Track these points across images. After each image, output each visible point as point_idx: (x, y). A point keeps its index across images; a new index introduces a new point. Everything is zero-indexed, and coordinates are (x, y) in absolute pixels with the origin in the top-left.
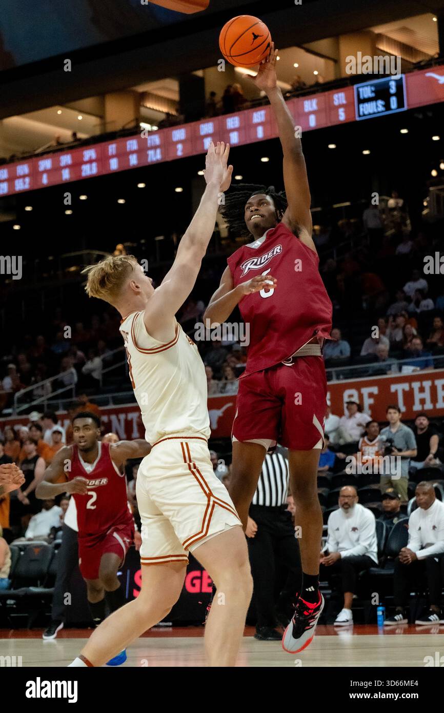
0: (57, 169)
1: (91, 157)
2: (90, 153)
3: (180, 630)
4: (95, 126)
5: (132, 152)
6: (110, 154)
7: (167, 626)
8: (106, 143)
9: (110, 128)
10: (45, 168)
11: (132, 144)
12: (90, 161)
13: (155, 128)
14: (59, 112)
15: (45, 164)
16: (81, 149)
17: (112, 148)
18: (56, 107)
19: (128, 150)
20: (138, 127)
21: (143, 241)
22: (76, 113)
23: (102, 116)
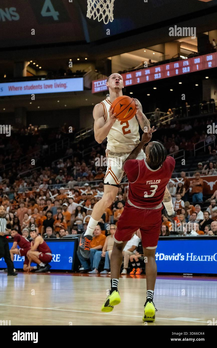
0: (144, 76)
1: (158, 71)
2: (158, 69)
3: (196, 278)
4: (160, 57)
5: (176, 68)
6: (167, 69)
7: (190, 276)
8: (165, 64)
9: (167, 58)
10: (139, 75)
11: (177, 65)
12: (158, 73)
13: (187, 58)
14: (145, 51)
15: (139, 74)
16: (154, 67)
17: (168, 67)
18: (144, 49)
19: (175, 67)
20: (179, 57)
21: (181, 108)
22: (152, 51)
23: (163, 53)
